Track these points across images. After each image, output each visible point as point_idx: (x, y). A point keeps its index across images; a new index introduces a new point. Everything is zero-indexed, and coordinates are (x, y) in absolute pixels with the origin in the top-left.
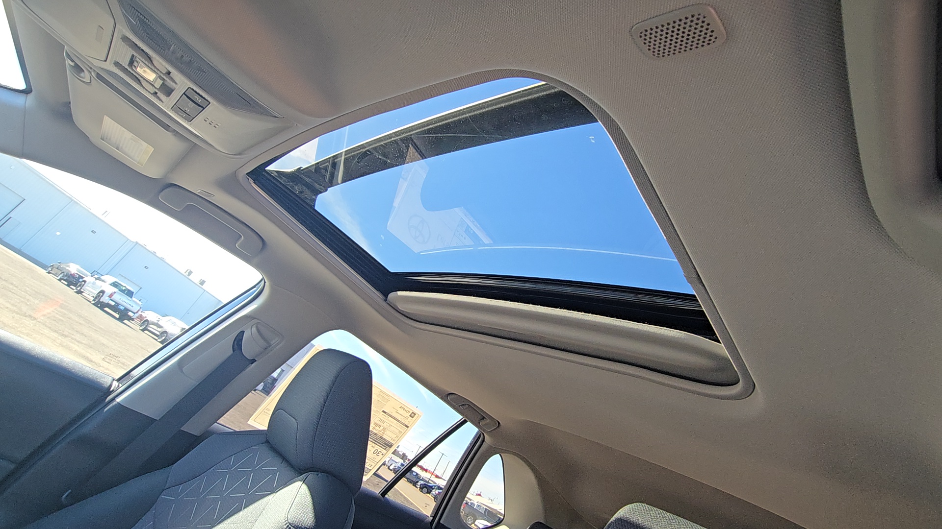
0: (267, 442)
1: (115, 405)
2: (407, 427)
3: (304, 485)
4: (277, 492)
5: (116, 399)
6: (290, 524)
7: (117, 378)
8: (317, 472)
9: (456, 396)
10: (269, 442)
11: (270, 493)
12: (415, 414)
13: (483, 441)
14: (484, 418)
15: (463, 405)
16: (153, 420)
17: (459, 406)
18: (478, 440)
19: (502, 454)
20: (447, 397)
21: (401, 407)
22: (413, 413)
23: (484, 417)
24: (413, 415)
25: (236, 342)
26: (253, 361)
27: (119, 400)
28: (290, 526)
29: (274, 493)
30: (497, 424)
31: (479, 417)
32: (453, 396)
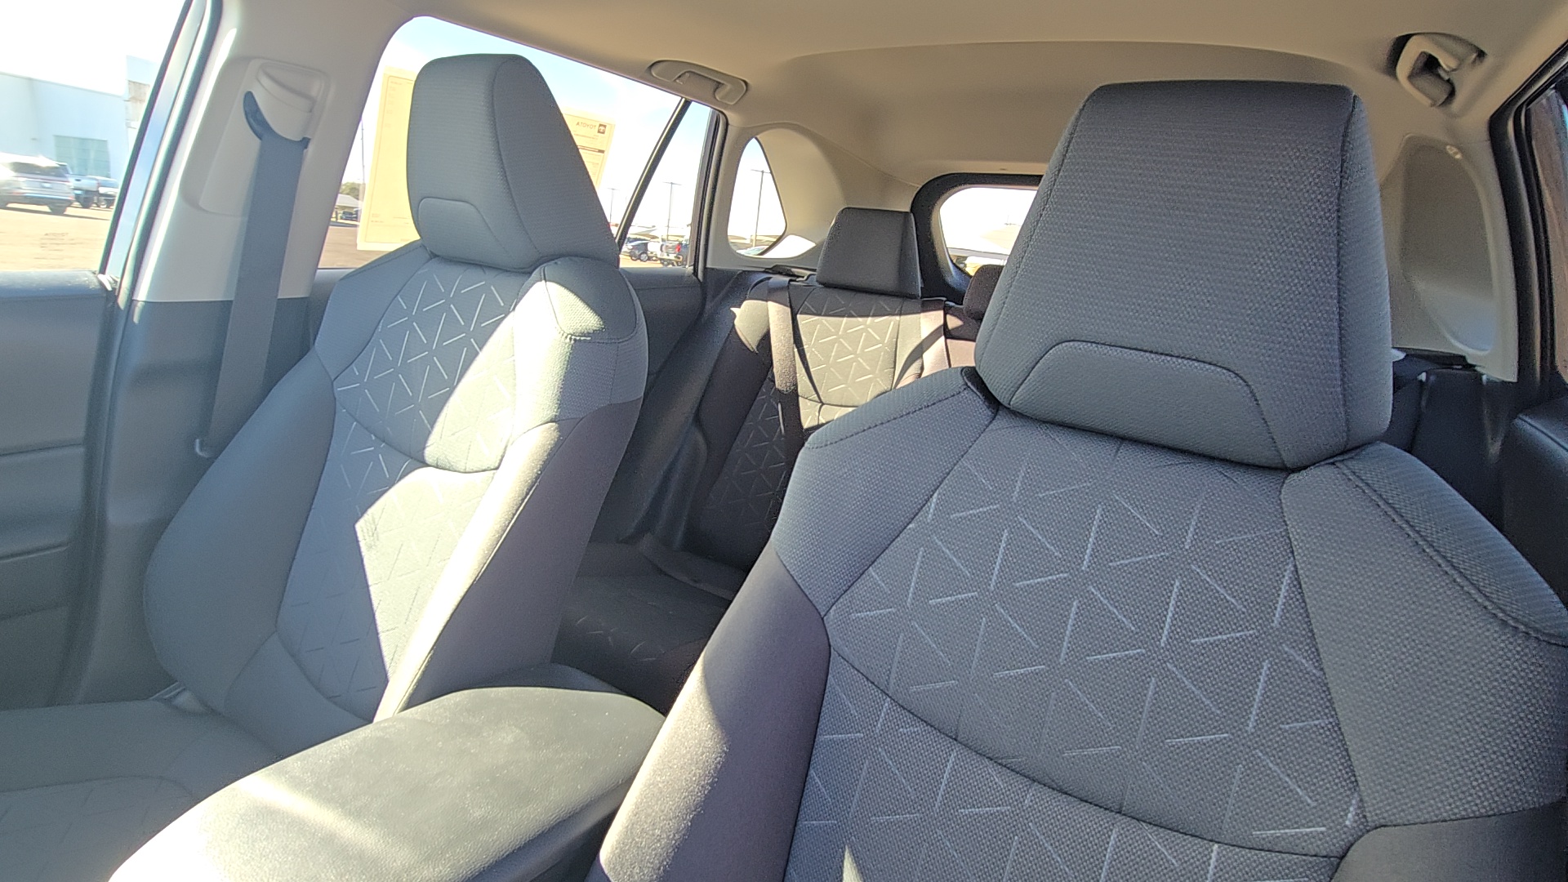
0: (434, 256)
1: (144, 307)
2: (602, 152)
3: (549, 284)
4: (514, 309)
5: (134, 298)
6: (572, 335)
7: (97, 267)
8: (553, 260)
9: (665, 64)
10: (436, 256)
11: (503, 315)
12: (605, 126)
13: (727, 124)
14: (719, 85)
15: (680, 77)
16: (226, 305)
17: (675, 80)
18: (719, 128)
19: (758, 137)
20: (650, 73)
21: (578, 124)
22: (600, 125)
23: (719, 83)
24: (602, 128)
25: (252, 121)
26: (305, 142)
27: (142, 295)
28: (573, 337)
29: (509, 312)
30: (744, 84)
31: (710, 87)
32: (659, 67)
